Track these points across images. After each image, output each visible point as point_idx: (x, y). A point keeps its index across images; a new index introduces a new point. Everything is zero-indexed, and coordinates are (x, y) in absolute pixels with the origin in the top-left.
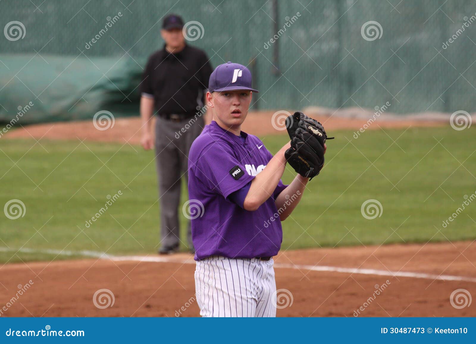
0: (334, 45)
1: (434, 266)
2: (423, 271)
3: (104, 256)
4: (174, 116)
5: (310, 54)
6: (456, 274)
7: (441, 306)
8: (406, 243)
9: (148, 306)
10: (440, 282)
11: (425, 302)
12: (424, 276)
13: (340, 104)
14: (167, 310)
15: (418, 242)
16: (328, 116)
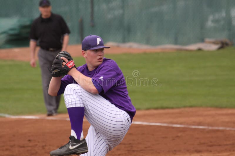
0: (121, 11)
1: (170, 120)
2: (165, 123)
3: (7, 116)
4: (51, 49)
5: (110, 16)
6: (181, 124)
7: (174, 139)
8: (156, 109)
9: (29, 140)
10: (173, 128)
11: (166, 137)
12: (165, 125)
13: (124, 41)
14: (39, 142)
15: (163, 108)
16: (118, 47)
